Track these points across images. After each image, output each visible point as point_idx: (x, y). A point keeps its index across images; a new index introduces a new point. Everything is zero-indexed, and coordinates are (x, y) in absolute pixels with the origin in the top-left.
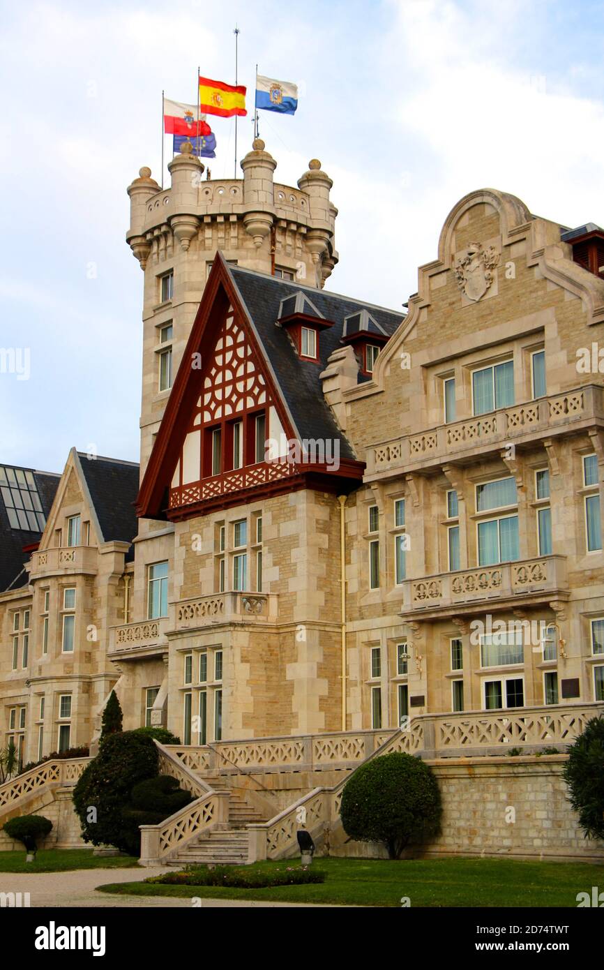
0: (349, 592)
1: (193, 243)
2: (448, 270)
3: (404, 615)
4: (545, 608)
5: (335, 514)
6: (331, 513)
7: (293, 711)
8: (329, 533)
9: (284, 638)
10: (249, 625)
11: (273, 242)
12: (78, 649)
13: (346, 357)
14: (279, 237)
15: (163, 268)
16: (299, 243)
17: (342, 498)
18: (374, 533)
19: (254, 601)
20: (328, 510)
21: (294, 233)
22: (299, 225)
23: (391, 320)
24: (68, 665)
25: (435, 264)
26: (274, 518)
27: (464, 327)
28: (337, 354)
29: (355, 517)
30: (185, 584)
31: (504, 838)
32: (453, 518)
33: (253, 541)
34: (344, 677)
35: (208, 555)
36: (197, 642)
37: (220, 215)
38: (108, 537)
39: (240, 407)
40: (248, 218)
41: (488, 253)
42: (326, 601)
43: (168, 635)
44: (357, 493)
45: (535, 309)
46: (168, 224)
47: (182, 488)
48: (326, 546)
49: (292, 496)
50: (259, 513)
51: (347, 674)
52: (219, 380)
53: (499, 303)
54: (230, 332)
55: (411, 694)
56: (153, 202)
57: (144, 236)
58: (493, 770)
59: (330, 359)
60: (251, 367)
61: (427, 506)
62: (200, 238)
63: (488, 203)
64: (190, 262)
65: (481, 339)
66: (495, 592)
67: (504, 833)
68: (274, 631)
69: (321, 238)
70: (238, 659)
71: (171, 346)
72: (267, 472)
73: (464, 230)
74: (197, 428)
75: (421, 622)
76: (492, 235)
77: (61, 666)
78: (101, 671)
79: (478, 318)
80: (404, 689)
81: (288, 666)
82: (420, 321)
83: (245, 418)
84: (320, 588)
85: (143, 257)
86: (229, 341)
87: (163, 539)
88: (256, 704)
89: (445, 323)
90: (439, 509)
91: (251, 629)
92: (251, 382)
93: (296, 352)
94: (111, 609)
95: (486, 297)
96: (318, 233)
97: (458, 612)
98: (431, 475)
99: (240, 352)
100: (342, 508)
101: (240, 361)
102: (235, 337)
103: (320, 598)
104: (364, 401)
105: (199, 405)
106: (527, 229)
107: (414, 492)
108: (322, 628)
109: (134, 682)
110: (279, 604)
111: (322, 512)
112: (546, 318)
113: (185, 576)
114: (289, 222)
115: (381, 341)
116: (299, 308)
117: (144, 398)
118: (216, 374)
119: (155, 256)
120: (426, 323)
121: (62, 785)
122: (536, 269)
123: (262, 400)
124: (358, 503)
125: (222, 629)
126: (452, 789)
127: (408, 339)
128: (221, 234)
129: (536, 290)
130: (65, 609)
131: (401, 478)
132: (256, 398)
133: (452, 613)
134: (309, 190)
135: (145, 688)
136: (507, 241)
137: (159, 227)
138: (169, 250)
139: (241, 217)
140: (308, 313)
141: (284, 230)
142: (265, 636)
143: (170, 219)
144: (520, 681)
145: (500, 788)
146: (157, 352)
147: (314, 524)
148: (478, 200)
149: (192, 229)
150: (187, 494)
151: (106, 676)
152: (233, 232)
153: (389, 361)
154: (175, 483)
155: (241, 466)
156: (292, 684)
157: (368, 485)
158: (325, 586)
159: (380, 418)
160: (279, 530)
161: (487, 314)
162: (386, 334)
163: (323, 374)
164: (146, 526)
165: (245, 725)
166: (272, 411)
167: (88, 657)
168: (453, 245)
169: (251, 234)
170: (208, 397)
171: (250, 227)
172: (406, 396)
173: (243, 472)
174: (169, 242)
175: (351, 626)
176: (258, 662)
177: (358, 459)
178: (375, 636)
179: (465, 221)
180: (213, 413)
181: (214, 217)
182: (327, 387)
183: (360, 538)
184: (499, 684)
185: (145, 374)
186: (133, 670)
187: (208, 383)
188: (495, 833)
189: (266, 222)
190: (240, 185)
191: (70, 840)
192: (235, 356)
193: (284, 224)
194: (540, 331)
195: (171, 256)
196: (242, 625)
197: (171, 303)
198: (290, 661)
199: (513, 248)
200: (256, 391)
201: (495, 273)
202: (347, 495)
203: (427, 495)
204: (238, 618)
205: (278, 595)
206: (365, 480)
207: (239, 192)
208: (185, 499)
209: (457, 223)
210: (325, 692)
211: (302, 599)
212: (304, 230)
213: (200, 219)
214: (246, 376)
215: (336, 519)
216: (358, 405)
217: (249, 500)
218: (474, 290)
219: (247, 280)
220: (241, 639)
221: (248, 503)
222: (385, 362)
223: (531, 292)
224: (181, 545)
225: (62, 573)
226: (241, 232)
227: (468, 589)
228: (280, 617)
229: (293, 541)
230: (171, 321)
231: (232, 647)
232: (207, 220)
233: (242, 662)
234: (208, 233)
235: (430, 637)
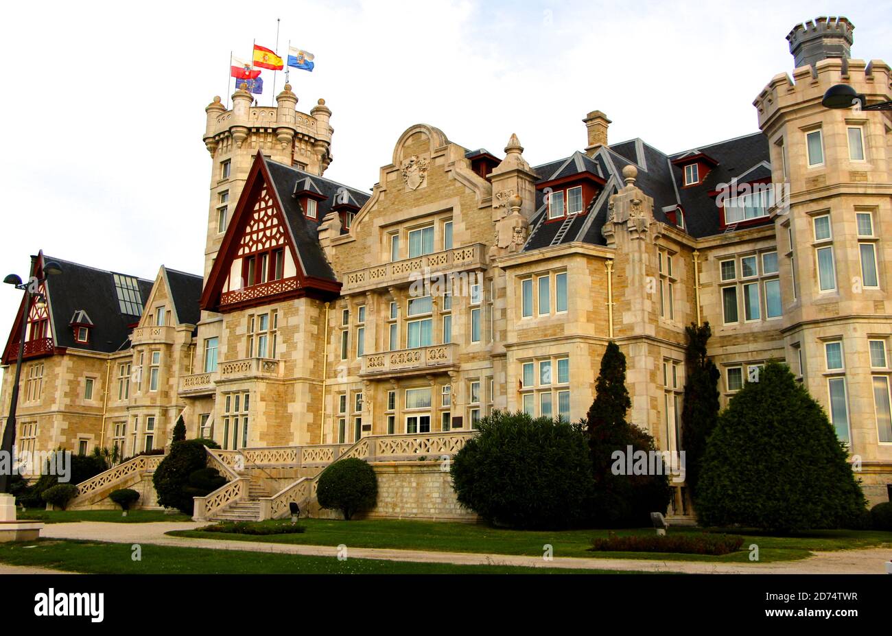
0: (328, 361)
1: (244, 144)
2: (398, 170)
3: (361, 376)
4: (445, 374)
5: (322, 313)
6: (320, 313)
7: (291, 431)
8: (318, 325)
9: (288, 387)
10: (266, 379)
11: (293, 146)
12: (160, 389)
13: (334, 218)
14: (297, 144)
15: (225, 158)
16: (309, 148)
17: (327, 304)
18: (346, 326)
19: (270, 364)
20: (318, 310)
21: (306, 142)
22: (310, 137)
23: (362, 198)
24: (153, 399)
25: (391, 166)
26: (285, 314)
27: (406, 205)
28: (328, 216)
29: (334, 316)
30: (228, 352)
31: (413, 508)
32: (394, 319)
33: (271, 327)
34: (323, 412)
35: (243, 335)
36: (234, 387)
37: (262, 128)
38: (181, 321)
39: (267, 245)
40: (279, 131)
41: (422, 162)
42: (314, 366)
43: (216, 382)
44: (337, 301)
45: (448, 196)
46: (229, 131)
47: (229, 293)
48: (316, 333)
49: (296, 301)
50: (275, 310)
51: (325, 410)
52: (255, 228)
53: (427, 192)
54: (264, 199)
55: (362, 424)
56: (221, 117)
57: (214, 137)
58: (409, 469)
59: (324, 219)
60: (275, 221)
61: (379, 311)
62: (249, 141)
63: (424, 133)
64: (242, 155)
65: (415, 212)
66: (416, 364)
67: (413, 505)
68: (281, 383)
69: (323, 146)
70: (258, 399)
71: (227, 206)
72: (282, 286)
73: (408, 147)
74: (240, 257)
75: (371, 381)
76: (425, 151)
77: (149, 399)
78: (174, 403)
79: (414, 200)
80: (359, 421)
81: (289, 404)
82: (380, 199)
83: (270, 253)
84: (311, 357)
85: (213, 150)
86: (263, 205)
87: (216, 324)
88: (269, 426)
89: (395, 201)
90: (385, 313)
91: (267, 381)
92: (275, 230)
93: (304, 214)
94: (181, 365)
95: (419, 188)
96: (321, 143)
97: (394, 375)
98: (381, 292)
99: (269, 212)
100: (327, 310)
101: (269, 217)
102: (266, 202)
103: (311, 364)
104: (343, 246)
105: (242, 242)
106: (445, 149)
107: (371, 302)
108: (311, 382)
109: (194, 411)
110: (285, 366)
111: (314, 312)
112: (455, 202)
113: (228, 347)
114: (304, 135)
115: (355, 210)
116: (307, 187)
117: (208, 236)
118: (254, 224)
119: (220, 150)
120: (383, 201)
121: (146, 471)
122: (450, 173)
123: (281, 241)
124: (337, 307)
125: (250, 381)
126: (384, 480)
127: (372, 210)
128: (262, 140)
129: (449, 186)
130: (153, 364)
131: (363, 294)
132: (277, 241)
133: (390, 376)
134: (317, 117)
135: (200, 415)
136: (433, 155)
137: (224, 133)
138: (229, 147)
139: (275, 130)
140: (313, 191)
141: (300, 140)
142: (276, 386)
143: (231, 128)
144: (428, 417)
145: (412, 479)
146: (218, 209)
147: (309, 319)
148: (418, 130)
149: (244, 135)
150: (232, 297)
151: (176, 406)
152: (269, 139)
153: (360, 222)
154: (225, 290)
155: (266, 282)
156: (291, 415)
157: (343, 297)
158: (314, 357)
159: (353, 257)
160: (287, 322)
161: (419, 199)
162: (359, 206)
163: (320, 228)
164: (205, 315)
165: (261, 439)
166: (287, 248)
167: (166, 394)
168: (402, 156)
169: (280, 141)
170: (248, 238)
171: (279, 137)
172: (368, 244)
173: (267, 285)
174: (230, 143)
175: (328, 382)
176: (271, 401)
177: (338, 280)
178: (343, 388)
179: (410, 142)
180: (250, 248)
181: (258, 129)
182: (321, 236)
183: (337, 328)
184: (415, 419)
185: (210, 222)
186: (193, 404)
187: (248, 230)
188: (409, 505)
189: (290, 134)
190: (275, 111)
191: (151, 504)
192: (266, 214)
193: (301, 136)
194: (451, 210)
195: (230, 151)
196: (262, 379)
197: (228, 180)
198: (290, 402)
199: (437, 159)
200: (278, 236)
201: (425, 174)
202: (330, 302)
203: (379, 304)
204: (260, 374)
205: (285, 361)
206: (342, 293)
207: (275, 115)
208: (230, 300)
209: (405, 142)
210: (311, 421)
211: (299, 364)
212: (312, 141)
213: (249, 129)
214: (272, 227)
215: (322, 316)
216: (339, 248)
218: (413, 183)
219: (275, 168)
220: (261, 387)
221: (269, 304)
222: (357, 222)
223: (446, 186)
224: (227, 328)
225: (152, 342)
226: (274, 139)
227: (400, 362)
228: (286, 375)
229: (295, 329)
230: (228, 190)
231: (255, 392)
232: (254, 130)
233: (261, 400)
234: (254, 138)
235: (376, 390)
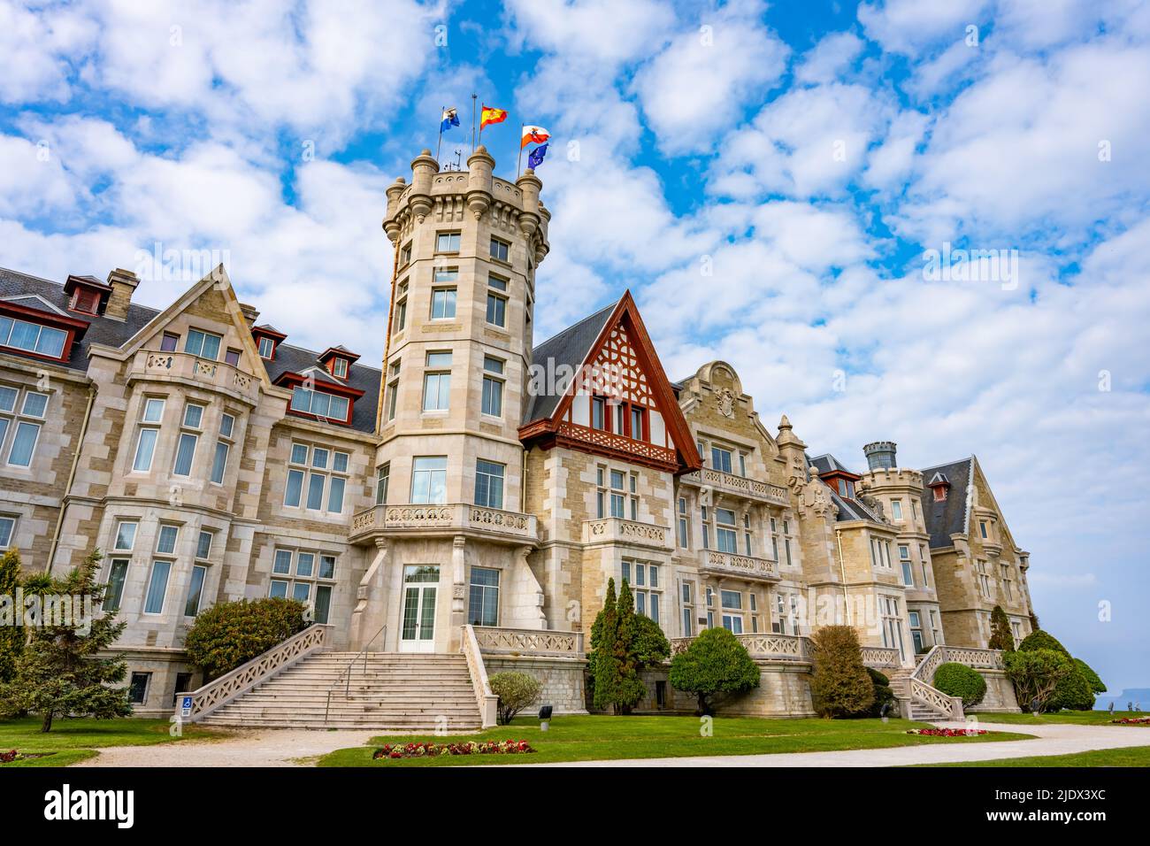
217: (634, 462)
